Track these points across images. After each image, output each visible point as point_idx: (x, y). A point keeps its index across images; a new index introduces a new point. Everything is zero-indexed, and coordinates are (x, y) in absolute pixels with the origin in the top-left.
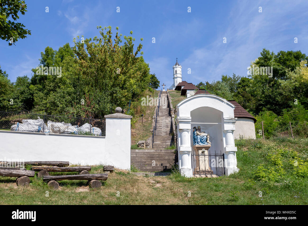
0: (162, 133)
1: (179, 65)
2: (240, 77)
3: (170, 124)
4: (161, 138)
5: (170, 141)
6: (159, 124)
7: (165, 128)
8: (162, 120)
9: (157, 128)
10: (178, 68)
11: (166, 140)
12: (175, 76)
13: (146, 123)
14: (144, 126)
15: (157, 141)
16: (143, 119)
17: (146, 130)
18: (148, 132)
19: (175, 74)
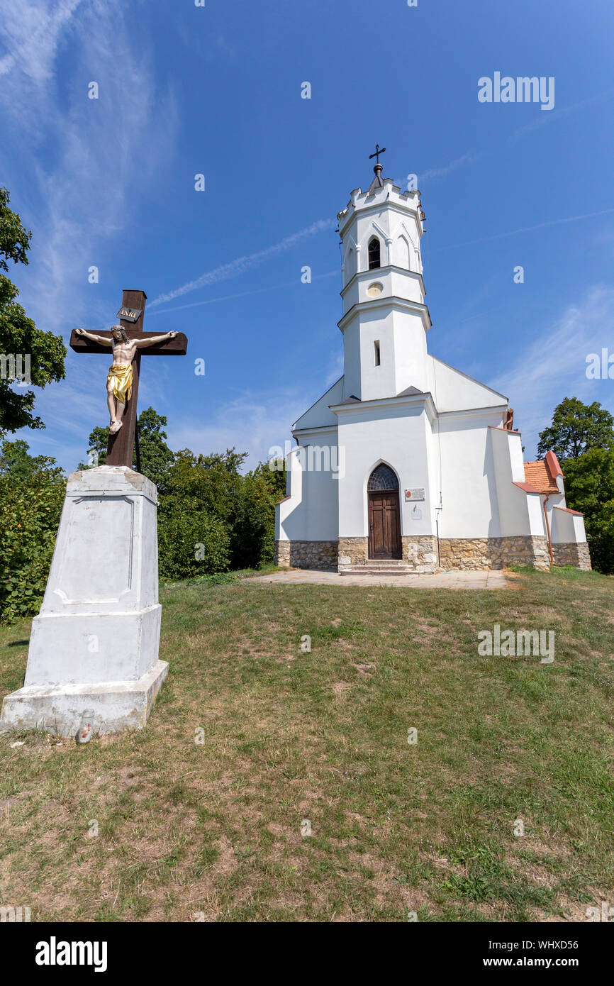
1: (403, 191)
10: (391, 215)
12: (366, 293)
19: (365, 276)
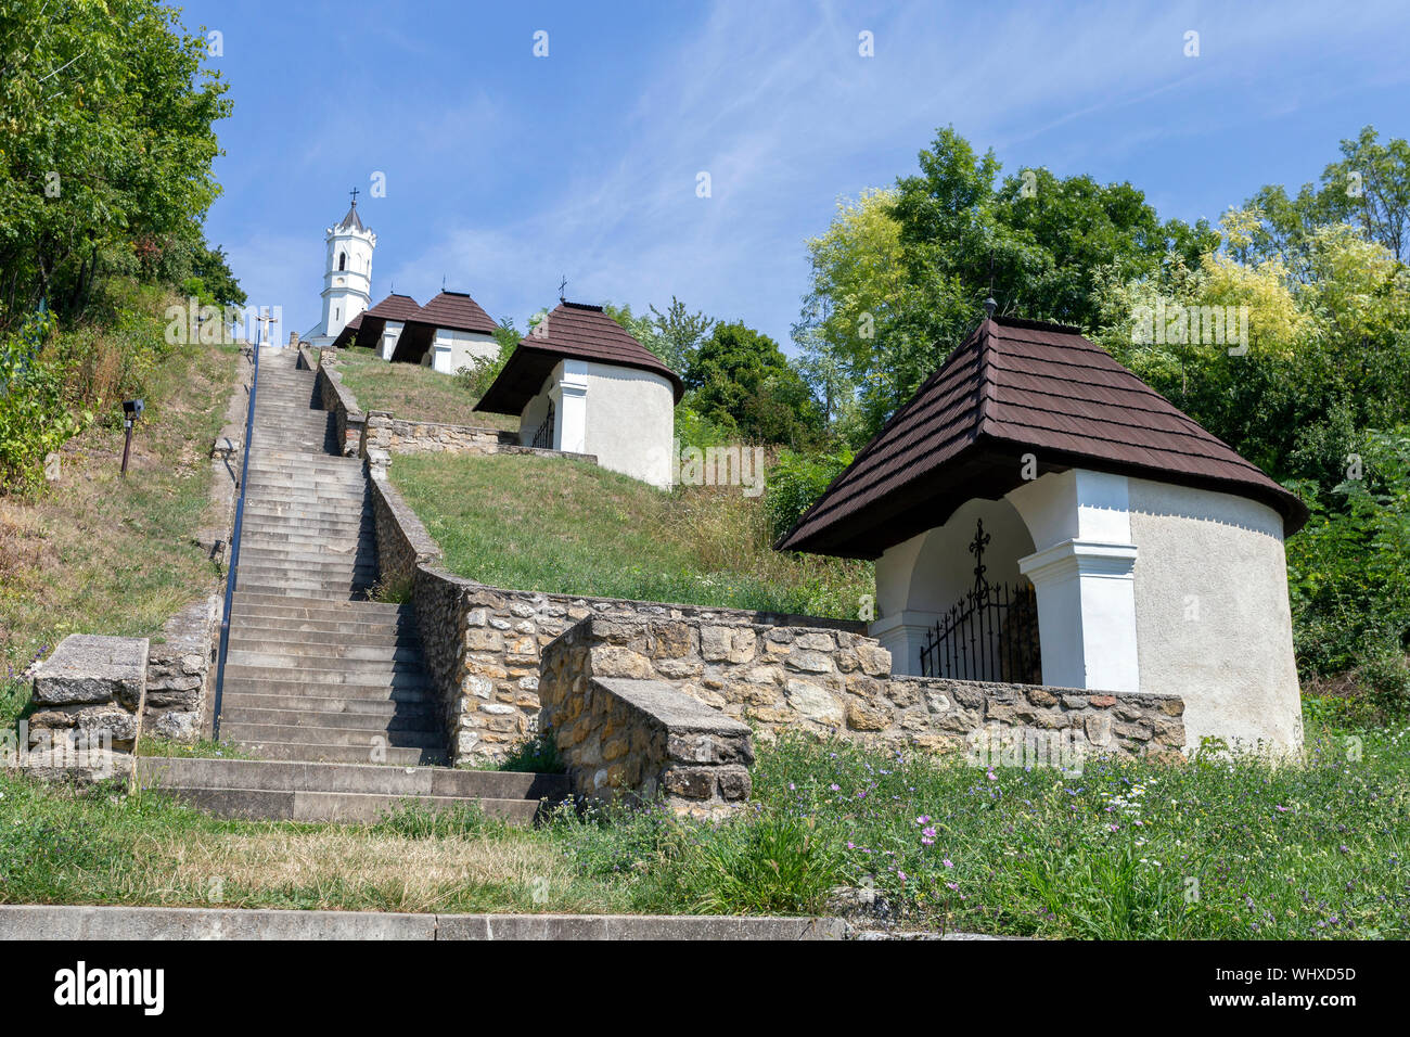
0: (291, 575)
1: (362, 229)
2: (709, 321)
3: (359, 512)
4: (294, 617)
5: (389, 653)
6: (266, 498)
7: (310, 533)
8: (290, 476)
9: (250, 528)
10: (353, 241)
11: (349, 641)
13: (157, 477)
14: (140, 498)
15: (253, 637)
16: (133, 447)
17: (153, 533)
18: (174, 550)
19: (336, 273)
